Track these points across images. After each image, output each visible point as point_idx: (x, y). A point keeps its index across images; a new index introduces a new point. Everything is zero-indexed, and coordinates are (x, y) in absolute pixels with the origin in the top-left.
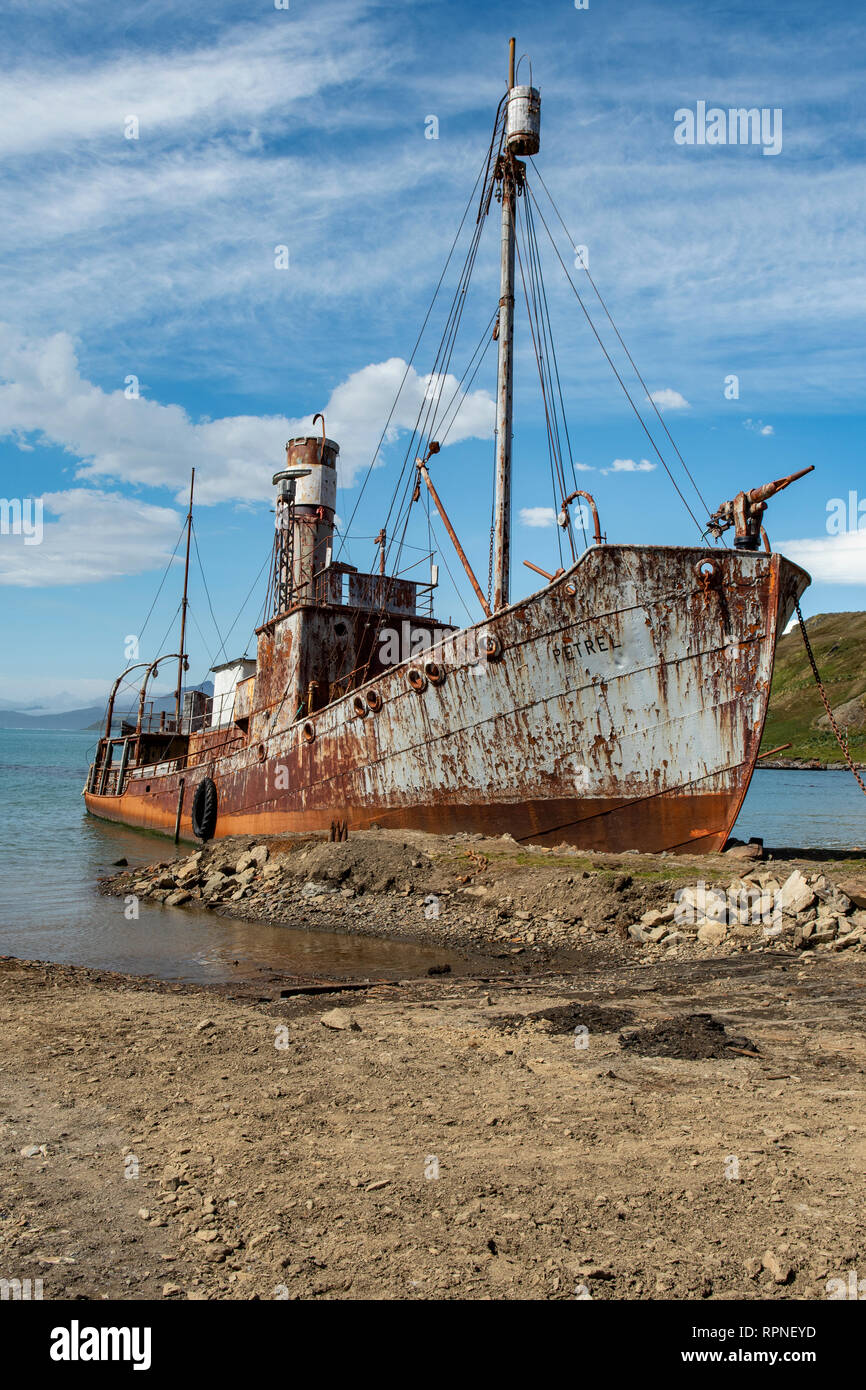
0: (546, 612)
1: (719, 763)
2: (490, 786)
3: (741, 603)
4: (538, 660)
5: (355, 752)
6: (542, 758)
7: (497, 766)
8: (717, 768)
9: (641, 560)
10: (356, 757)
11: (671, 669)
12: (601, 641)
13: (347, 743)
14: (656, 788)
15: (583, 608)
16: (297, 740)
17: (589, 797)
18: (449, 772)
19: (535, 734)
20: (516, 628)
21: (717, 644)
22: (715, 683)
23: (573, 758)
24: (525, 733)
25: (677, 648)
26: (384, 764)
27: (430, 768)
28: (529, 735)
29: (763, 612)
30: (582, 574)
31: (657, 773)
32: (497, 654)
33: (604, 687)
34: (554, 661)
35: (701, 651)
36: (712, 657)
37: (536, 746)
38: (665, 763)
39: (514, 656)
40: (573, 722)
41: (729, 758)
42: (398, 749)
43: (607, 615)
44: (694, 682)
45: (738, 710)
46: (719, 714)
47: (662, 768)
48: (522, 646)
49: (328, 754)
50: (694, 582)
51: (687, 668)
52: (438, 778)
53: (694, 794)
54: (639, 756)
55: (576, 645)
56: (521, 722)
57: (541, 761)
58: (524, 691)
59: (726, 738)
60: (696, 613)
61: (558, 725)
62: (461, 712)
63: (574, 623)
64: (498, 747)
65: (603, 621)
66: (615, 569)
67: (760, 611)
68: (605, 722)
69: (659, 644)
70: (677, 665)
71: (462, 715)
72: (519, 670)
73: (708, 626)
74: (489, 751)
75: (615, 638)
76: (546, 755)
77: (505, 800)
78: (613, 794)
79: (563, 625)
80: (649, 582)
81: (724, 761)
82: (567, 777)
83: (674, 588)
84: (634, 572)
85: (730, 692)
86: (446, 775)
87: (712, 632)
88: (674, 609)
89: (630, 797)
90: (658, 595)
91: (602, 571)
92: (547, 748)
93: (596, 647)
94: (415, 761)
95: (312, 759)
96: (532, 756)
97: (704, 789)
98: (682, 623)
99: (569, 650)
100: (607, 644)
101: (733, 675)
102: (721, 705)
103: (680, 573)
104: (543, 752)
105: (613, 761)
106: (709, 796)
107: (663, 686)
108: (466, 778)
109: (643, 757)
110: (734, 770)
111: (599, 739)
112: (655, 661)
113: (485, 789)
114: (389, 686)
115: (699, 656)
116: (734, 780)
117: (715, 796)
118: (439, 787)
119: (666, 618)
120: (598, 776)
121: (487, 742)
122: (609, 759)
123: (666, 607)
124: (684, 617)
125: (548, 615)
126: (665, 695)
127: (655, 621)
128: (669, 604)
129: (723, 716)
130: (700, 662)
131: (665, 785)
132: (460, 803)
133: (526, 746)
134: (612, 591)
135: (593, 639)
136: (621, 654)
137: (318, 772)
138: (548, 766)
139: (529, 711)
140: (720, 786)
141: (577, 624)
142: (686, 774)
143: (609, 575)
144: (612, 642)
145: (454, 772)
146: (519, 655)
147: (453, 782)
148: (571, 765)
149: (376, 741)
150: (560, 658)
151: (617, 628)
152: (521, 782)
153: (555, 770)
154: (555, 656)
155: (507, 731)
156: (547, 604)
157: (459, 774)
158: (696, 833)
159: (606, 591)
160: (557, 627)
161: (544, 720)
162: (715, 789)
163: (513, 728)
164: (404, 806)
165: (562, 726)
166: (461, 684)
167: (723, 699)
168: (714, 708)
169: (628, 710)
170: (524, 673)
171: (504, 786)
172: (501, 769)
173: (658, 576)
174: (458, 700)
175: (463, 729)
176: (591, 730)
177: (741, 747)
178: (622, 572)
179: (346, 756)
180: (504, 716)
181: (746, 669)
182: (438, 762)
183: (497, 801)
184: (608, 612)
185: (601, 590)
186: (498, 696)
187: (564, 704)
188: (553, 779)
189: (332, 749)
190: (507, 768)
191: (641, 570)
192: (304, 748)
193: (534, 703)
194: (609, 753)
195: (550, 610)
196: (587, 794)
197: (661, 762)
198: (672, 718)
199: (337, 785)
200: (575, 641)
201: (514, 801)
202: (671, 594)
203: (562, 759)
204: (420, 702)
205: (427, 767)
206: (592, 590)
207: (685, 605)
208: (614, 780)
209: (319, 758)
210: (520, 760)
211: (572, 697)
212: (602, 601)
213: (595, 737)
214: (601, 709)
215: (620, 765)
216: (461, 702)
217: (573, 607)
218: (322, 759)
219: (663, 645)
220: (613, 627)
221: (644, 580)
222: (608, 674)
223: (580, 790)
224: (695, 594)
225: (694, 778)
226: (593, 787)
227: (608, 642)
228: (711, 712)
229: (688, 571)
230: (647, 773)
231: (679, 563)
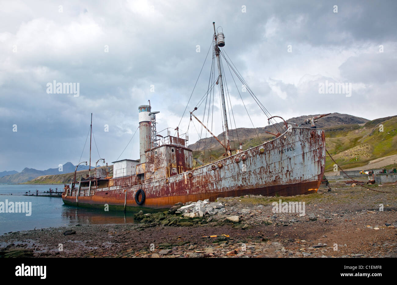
2: (256, 184)
3: (318, 140)
4: (275, 153)
5: (210, 179)
6: (272, 176)
7: (259, 179)
8: (315, 175)
9: (300, 131)
10: (211, 180)
11: (305, 154)
13: (207, 177)
14: (301, 181)
15: (287, 141)
16: (184, 177)
17: (284, 184)
18: (244, 182)
19: (271, 171)
20: (270, 146)
21: (314, 149)
22: (314, 157)
24: (268, 170)
25: (307, 150)
26: (221, 181)
27: (238, 181)
30: (288, 134)
31: (301, 178)
32: (264, 152)
33: (290, 159)
34: (279, 153)
36: (313, 152)
37: (271, 174)
38: (303, 175)
39: (268, 152)
40: (282, 167)
41: (318, 173)
42: (227, 177)
44: (310, 157)
45: (319, 163)
48: (271, 150)
49: (199, 180)
50: (310, 135)
51: (309, 154)
52: (240, 183)
53: (310, 181)
54: (297, 174)
55: (285, 150)
56: (268, 168)
57: (272, 177)
58: (270, 161)
59: (317, 169)
60: (310, 142)
64: (260, 174)
65: (291, 144)
66: (295, 133)
68: (289, 167)
69: (303, 149)
71: (251, 168)
72: (269, 156)
73: (313, 145)
74: (257, 176)
75: (294, 148)
76: (273, 175)
77: (260, 187)
78: (290, 183)
79: (282, 145)
82: (278, 180)
84: (299, 133)
86: (243, 182)
87: (313, 146)
88: (306, 141)
89: (294, 183)
90: (303, 138)
91: (292, 133)
92: (274, 174)
93: (289, 150)
94: (233, 180)
95: (191, 181)
96: (269, 176)
97: (312, 180)
98: (308, 144)
99: (283, 151)
101: (318, 155)
102: (316, 162)
105: (291, 175)
107: (304, 158)
108: (249, 183)
110: (319, 176)
111: (288, 171)
112: (302, 153)
113: (254, 185)
114: (226, 162)
115: (311, 151)
116: (319, 177)
118: (240, 185)
119: (305, 143)
120: (286, 179)
121: (257, 173)
122: (290, 175)
126: (304, 160)
127: (303, 144)
129: (316, 164)
130: (311, 153)
131: (303, 180)
133: (268, 174)
134: (294, 137)
135: (289, 148)
136: (295, 152)
137: (194, 185)
139: (270, 165)
141: (286, 145)
142: (308, 177)
144: (293, 149)
146: (270, 152)
147: (245, 184)
148: (280, 177)
149: (219, 175)
152: (266, 182)
153: (275, 179)
155: (263, 170)
156: (279, 140)
157: (247, 182)
158: (310, 190)
159: (292, 137)
161: (274, 167)
162: (315, 180)
163: (265, 170)
164: (227, 191)
165: (279, 168)
166: (251, 160)
167: (316, 160)
168: (314, 162)
169: (295, 164)
170: (271, 156)
171: (260, 184)
173: (304, 134)
175: (250, 171)
176: (286, 169)
177: (320, 170)
179: (206, 180)
180: (263, 167)
181: (320, 154)
182: (241, 180)
183: (257, 187)
184: (293, 142)
186: (262, 163)
187: (280, 163)
188: (274, 181)
189: (201, 178)
190: (262, 179)
191: (300, 133)
192: (187, 179)
193: (272, 163)
194: (290, 174)
195: (279, 142)
198: (305, 165)
199: (202, 187)
201: (263, 187)
202: (306, 138)
203: (278, 176)
204: (237, 165)
206: (289, 137)
207: (308, 141)
208: (290, 180)
209: (194, 181)
210: (266, 177)
211: (282, 162)
212: (292, 140)
213: (287, 170)
214: (289, 164)
215: (292, 176)
216: (251, 164)
217: (285, 141)
218: (196, 181)
220: (294, 145)
221: (301, 135)
222: (291, 156)
223: (281, 183)
224: (310, 138)
225: (310, 178)
226: (285, 182)
227: (292, 149)
228: (314, 163)
229: (309, 133)
230: (299, 178)
231: (308, 131)
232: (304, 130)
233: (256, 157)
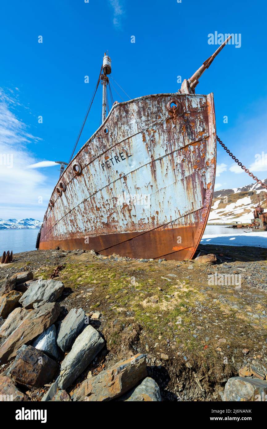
0: (96, 145)
1: (187, 209)
2: (85, 230)
3: (194, 122)
4: (96, 171)
6: (102, 216)
7: (87, 222)
8: (186, 212)
9: (139, 107)
10: (52, 224)
11: (158, 163)
12: (122, 155)
14: (153, 226)
15: (112, 139)
17: (123, 233)
18: (73, 226)
19: (98, 206)
20: (85, 158)
21: (182, 145)
22: (182, 166)
23: (114, 215)
24: (95, 206)
25: (160, 151)
26: (57, 225)
28: (96, 207)
29: (206, 124)
30: (111, 122)
31: (153, 218)
32: (80, 172)
33: (125, 178)
34: (102, 170)
35: (173, 150)
36: (179, 153)
37: (99, 212)
38: (157, 213)
39: (86, 171)
40: (113, 198)
41: (193, 206)
42: (59, 219)
43: (124, 141)
44: (170, 167)
45: (197, 179)
46: (185, 182)
47: (156, 215)
48: (89, 165)
50: (167, 114)
51: (166, 161)
52: (70, 228)
53: (174, 228)
54: (144, 211)
55: (111, 159)
56: (93, 201)
57: (102, 218)
58: (92, 187)
59: (190, 195)
60: (169, 131)
61: (107, 200)
62: (73, 201)
63: (109, 148)
64: (86, 213)
65: (122, 144)
66: (126, 115)
67: (204, 124)
69: (150, 151)
70: (160, 160)
71: (73, 202)
72: (89, 177)
73: (176, 137)
74: (83, 216)
75: (128, 152)
76: (103, 215)
77: (91, 236)
78: (133, 230)
79: (104, 150)
80: (144, 118)
81: (191, 208)
82: (113, 224)
83: (156, 119)
84: (135, 114)
85: (190, 169)
86: (72, 227)
87: (178, 139)
88: (157, 131)
89: (140, 231)
90: (148, 124)
91: (120, 118)
92: (104, 212)
93: (120, 159)
94: (64, 223)
96: (98, 216)
97: (179, 224)
98: (162, 137)
99: (108, 163)
100: (125, 156)
101: (192, 160)
102: (186, 178)
103: (160, 110)
104: (103, 214)
105: (132, 214)
106: (182, 228)
107: (154, 172)
108: (78, 228)
109: (146, 211)
110: (196, 213)
111: (125, 205)
112: (150, 160)
113: (84, 232)
114: (54, 197)
115: (172, 153)
116: (197, 218)
117: (186, 228)
118: (71, 232)
119: (153, 136)
120: (125, 222)
121: (82, 212)
122: (130, 213)
123: (153, 130)
124: (163, 134)
125: (97, 147)
126: (155, 177)
127: (148, 138)
128: (154, 128)
129: (188, 183)
130: (172, 157)
131: (157, 224)
132: (77, 238)
133: (95, 212)
134: (126, 127)
135: (118, 155)
136: (132, 160)
138: (105, 220)
139: (95, 196)
140: (189, 222)
141: (111, 148)
142: (168, 217)
143: (123, 119)
145: (74, 226)
146: (88, 170)
147: (74, 230)
148: (114, 218)
149: (55, 217)
150: (105, 168)
151: (129, 147)
152: (96, 228)
153: (108, 221)
154: (103, 167)
155: (88, 206)
156: (96, 141)
157: (76, 226)
158: (176, 248)
159: (122, 128)
160: (102, 152)
161: (101, 199)
162: (186, 224)
163: (90, 204)
164: (63, 239)
165: (109, 201)
166: (71, 189)
167: (187, 174)
168: (182, 180)
169: (137, 188)
170: (91, 178)
171: (90, 230)
172: (88, 223)
173: (148, 113)
174: (71, 196)
175: (74, 208)
177: (200, 199)
178: (130, 116)
180: (86, 200)
181: (199, 156)
182: (69, 222)
184: (124, 139)
185: (120, 128)
186: (83, 192)
187: (108, 190)
188: (107, 225)
190: (90, 222)
191: (139, 113)
193: (96, 192)
194: (130, 211)
195: (98, 144)
196: (121, 231)
197: (155, 212)
198: (159, 189)
199: (50, 233)
200: (110, 158)
201: (94, 236)
202: (155, 122)
203: (110, 216)
204: (61, 200)
205: (67, 225)
206: (116, 129)
207: (163, 128)
208: (133, 224)
210: (94, 218)
211: (112, 186)
212: (121, 134)
214: (125, 189)
215: (135, 216)
216: (72, 197)
219: (152, 151)
220: (127, 146)
221: (141, 117)
222: (126, 171)
223: (119, 230)
224: (168, 121)
225: (173, 219)
226: (124, 227)
227: (125, 155)
228: (180, 182)
229: (163, 108)
230: (148, 219)
231: (158, 104)
232: (146, 103)
233: (74, 184)
